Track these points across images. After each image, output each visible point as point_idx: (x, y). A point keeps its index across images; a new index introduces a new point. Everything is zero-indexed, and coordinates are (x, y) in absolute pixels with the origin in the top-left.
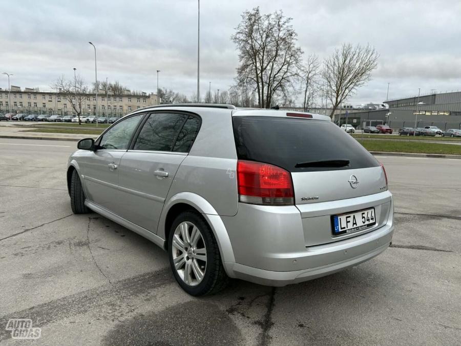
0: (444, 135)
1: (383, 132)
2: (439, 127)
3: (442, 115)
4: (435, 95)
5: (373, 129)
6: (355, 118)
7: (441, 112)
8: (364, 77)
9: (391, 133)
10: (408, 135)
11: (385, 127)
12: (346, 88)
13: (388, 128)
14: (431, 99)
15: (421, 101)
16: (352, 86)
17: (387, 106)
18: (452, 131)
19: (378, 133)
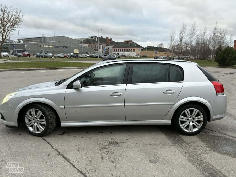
0: (55, 57)
1: (25, 55)
2: (51, 53)
3: (50, 47)
4: (45, 37)
5: (20, 54)
6: (5, 48)
7: (50, 46)
8: (16, 26)
9: (30, 56)
10: (40, 57)
11: (26, 53)
12: (7, 31)
13: (27, 53)
14: (43, 39)
15: (39, 40)
16: (10, 30)
17: (22, 42)
18: (59, 55)
19: (23, 56)
